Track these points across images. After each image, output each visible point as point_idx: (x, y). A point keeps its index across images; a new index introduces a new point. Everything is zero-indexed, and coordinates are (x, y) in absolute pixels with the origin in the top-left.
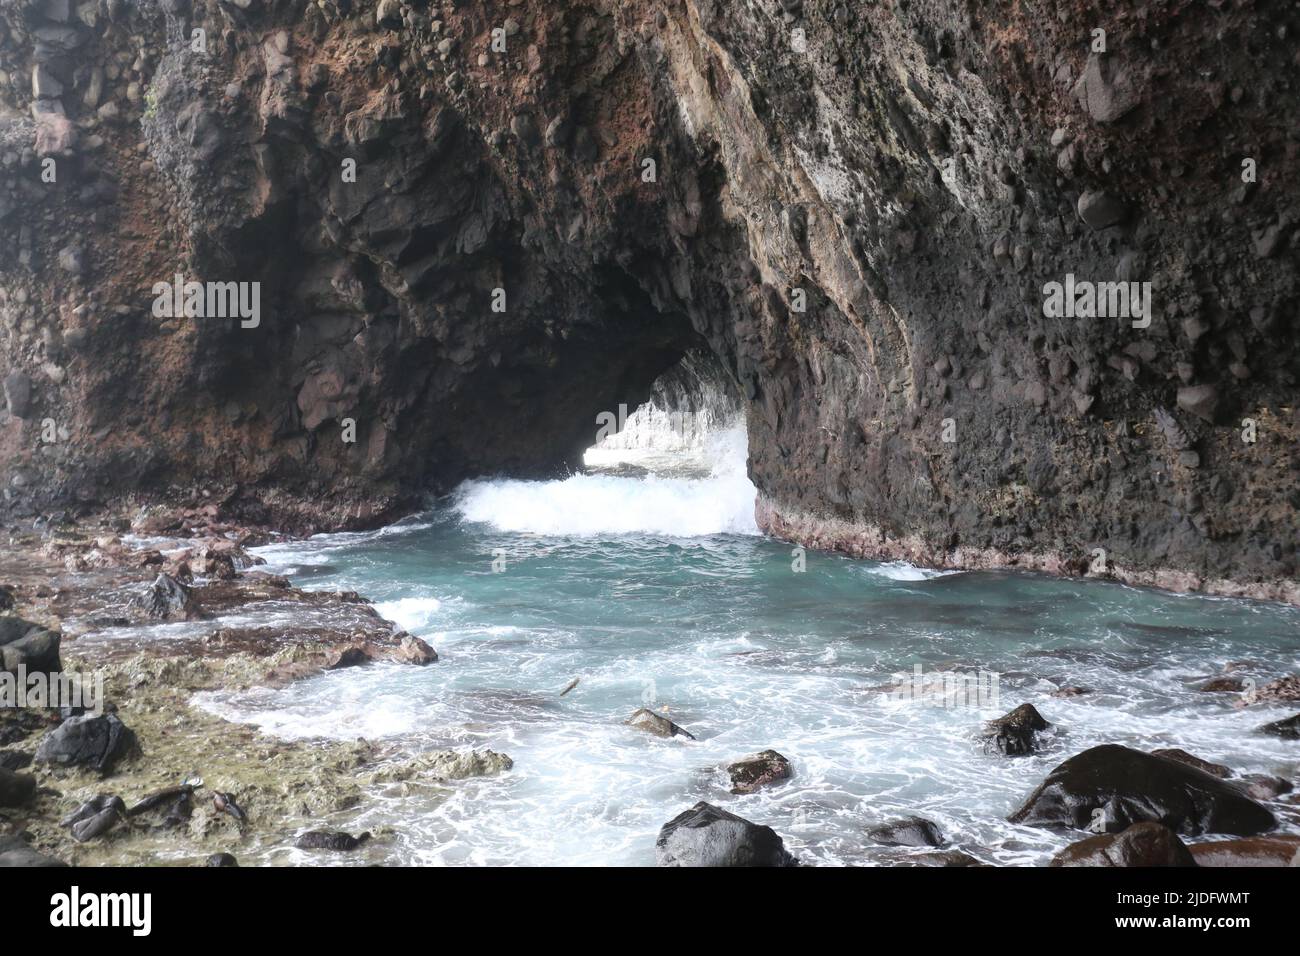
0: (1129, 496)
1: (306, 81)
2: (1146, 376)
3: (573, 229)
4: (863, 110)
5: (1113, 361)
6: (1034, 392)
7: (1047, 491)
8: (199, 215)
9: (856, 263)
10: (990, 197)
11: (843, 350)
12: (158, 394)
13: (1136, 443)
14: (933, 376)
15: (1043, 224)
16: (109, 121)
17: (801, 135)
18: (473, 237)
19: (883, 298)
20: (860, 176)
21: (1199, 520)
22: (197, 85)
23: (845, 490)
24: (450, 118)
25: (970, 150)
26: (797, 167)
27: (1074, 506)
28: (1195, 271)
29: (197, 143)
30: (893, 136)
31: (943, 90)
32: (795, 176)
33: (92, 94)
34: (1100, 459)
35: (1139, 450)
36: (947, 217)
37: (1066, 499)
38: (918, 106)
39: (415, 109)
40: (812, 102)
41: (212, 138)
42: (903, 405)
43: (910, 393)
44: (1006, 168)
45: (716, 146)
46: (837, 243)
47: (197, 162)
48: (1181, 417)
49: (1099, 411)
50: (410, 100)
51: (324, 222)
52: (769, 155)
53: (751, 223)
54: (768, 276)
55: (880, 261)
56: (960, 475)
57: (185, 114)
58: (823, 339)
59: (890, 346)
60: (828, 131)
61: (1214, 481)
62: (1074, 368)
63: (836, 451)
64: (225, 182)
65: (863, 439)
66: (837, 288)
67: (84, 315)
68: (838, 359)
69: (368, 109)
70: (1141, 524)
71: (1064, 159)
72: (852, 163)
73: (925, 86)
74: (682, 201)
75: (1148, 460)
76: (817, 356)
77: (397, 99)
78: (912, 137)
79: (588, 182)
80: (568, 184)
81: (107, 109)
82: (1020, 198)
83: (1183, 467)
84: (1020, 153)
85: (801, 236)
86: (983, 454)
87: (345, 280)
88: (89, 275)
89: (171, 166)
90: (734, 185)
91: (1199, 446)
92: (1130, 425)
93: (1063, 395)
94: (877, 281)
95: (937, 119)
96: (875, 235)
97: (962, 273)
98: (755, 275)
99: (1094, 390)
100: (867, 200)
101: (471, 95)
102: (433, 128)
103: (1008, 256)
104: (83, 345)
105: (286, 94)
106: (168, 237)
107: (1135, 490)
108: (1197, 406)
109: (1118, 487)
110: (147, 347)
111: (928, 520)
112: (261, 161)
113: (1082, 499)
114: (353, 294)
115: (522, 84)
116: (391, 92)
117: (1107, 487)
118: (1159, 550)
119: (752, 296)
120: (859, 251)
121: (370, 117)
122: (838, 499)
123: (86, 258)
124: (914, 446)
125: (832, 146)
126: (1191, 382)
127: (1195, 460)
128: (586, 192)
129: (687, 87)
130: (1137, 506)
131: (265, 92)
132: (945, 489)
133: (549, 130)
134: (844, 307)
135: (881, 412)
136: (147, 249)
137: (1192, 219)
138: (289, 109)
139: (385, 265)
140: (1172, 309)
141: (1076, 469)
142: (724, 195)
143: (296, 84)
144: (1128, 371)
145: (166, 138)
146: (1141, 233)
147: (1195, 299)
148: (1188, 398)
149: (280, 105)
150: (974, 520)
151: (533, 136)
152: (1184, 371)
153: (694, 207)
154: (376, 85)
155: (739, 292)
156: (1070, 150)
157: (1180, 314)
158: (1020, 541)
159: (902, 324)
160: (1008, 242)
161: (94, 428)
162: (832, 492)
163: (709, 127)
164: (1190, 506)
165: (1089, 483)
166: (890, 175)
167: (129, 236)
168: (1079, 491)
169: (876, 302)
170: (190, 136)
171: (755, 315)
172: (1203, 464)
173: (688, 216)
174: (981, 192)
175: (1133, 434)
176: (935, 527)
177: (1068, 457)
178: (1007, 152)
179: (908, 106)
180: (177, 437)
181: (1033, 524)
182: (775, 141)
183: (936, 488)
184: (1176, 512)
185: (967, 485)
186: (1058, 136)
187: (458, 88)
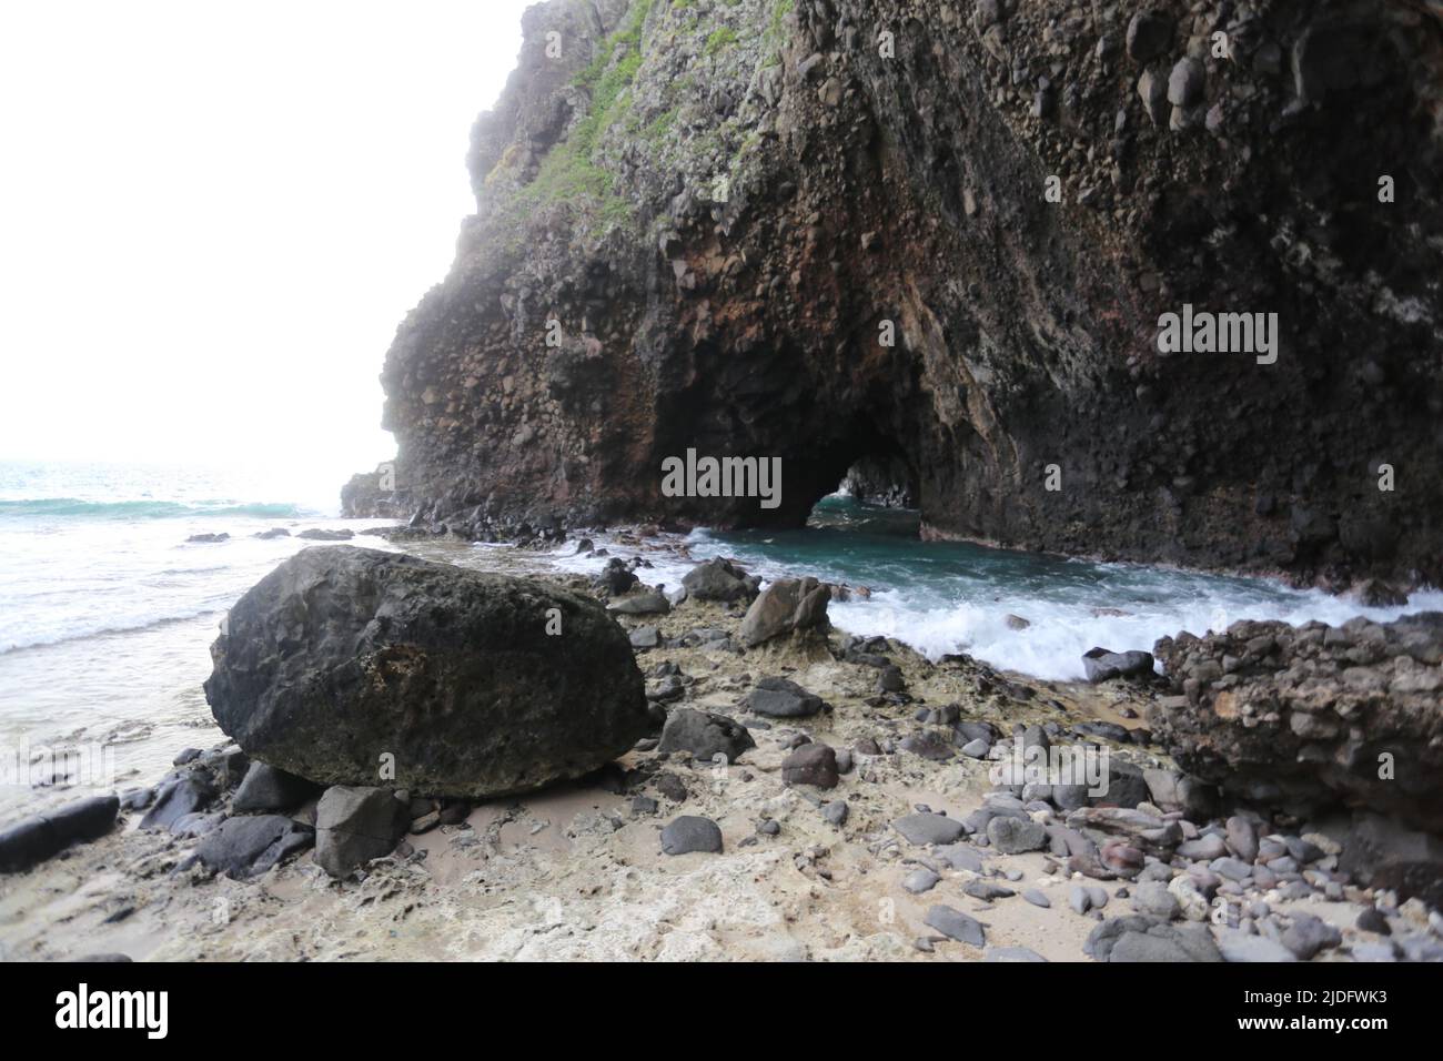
0: (1142, 528)
1: (717, 323)
2: (1159, 471)
3: (845, 395)
4: (1009, 342)
5: (1141, 464)
6: (1091, 477)
7: (1097, 524)
8: (661, 386)
9: (992, 413)
10: (1078, 385)
11: (979, 455)
12: (632, 470)
13: (1148, 503)
14: (1032, 469)
15: (1110, 399)
16: (615, 342)
17: (969, 352)
18: (791, 397)
19: (1006, 430)
20: (1000, 372)
21: (1181, 540)
22: (665, 325)
23: (979, 523)
24: (788, 342)
25: (1069, 363)
26: (964, 367)
27: (1111, 532)
28: (1195, 424)
29: (664, 352)
30: (1025, 354)
31: (1060, 335)
32: (962, 371)
33: (609, 328)
34: (1126, 510)
35: (1148, 507)
36: (1047, 394)
37: (1106, 530)
38: (1043, 342)
39: (770, 335)
40: (977, 337)
41: (671, 350)
42: (1012, 481)
43: (1017, 477)
44: (1094, 373)
45: (922, 356)
46: (982, 403)
47: (663, 361)
48: (1174, 491)
49: (1130, 488)
50: (768, 332)
51: (717, 389)
52: (950, 360)
53: (936, 391)
54: (943, 418)
55: (1006, 413)
56: (1046, 517)
57: (658, 339)
58: (969, 449)
59: (1006, 453)
60: (985, 350)
61: (1188, 522)
62: (1116, 466)
63: (975, 504)
64: (675, 371)
65: (989, 499)
66: (981, 425)
67: (602, 433)
68: (975, 459)
69: (747, 335)
70: (1147, 541)
71: (1134, 372)
72: (996, 365)
73: (1050, 333)
74: (902, 382)
75: (1152, 511)
76: (965, 458)
77: (762, 332)
78: (1036, 354)
79: (855, 372)
80: (845, 372)
81: (615, 336)
82: (1098, 387)
83: (1172, 514)
84: (1106, 367)
85: (963, 399)
86: (1060, 506)
87: (724, 416)
88: (605, 414)
89: (649, 363)
90: (930, 374)
91: (1183, 506)
92: (1146, 494)
93: (1109, 479)
94: (1004, 423)
95: (1052, 348)
96: (1005, 400)
97: (1052, 420)
98: (937, 418)
99: (1128, 477)
100: (1002, 383)
101: (802, 330)
102: (778, 345)
103: (1086, 414)
104: (599, 447)
105: (708, 329)
106: (639, 395)
107: (1144, 526)
108: (1186, 487)
109: (1135, 525)
110: (628, 448)
111: (1027, 538)
112: (692, 360)
113: (1115, 529)
114: (727, 423)
115: (828, 326)
116: (759, 328)
117: (1129, 523)
118: (1156, 554)
119: (934, 428)
120: (995, 407)
121: (749, 340)
122: (976, 527)
123: (605, 405)
124: (1021, 502)
125: (986, 357)
126: (1185, 475)
127: (1179, 511)
128: (854, 376)
129: (909, 328)
130: (1145, 533)
131: (697, 328)
132: (1037, 523)
133: (840, 347)
134: (984, 434)
135: (1000, 485)
136: (629, 402)
137: (1198, 400)
138: (709, 336)
139: (743, 409)
140: (1180, 440)
141: (1113, 515)
142: (922, 378)
143: (713, 325)
144: (1150, 469)
145: (648, 350)
146: (1168, 405)
147: (1193, 437)
148: (1180, 482)
149: (705, 334)
150: (1054, 538)
151: (830, 350)
152: (1181, 470)
153: (907, 384)
154: (751, 325)
155: (927, 426)
156: (1138, 368)
157: (1184, 443)
158: (1079, 549)
159: (1014, 443)
160: (1087, 406)
161: (603, 486)
162: (973, 524)
163: (919, 347)
164: (1175, 533)
165: (1119, 522)
166: (1019, 373)
167: (622, 396)
168: (1114, 525)
169: (1001, 432)
170: (661, 349)
171: (935, 436)
172: (1183, 514)
173: (904, 389)
174: (1073, 382)
175: (1147, 499)
176: (1032, 542)
177: (1109, 509)
178: (1095, 365)
179: (1035, 342)
180: (639, 491)
181: (1087, 541)
182: (953, 354)
183: (1033, 522)
184: (1167, 536)
185: (1051, 521)
186: (1131, 361)
187: (794, 326)
